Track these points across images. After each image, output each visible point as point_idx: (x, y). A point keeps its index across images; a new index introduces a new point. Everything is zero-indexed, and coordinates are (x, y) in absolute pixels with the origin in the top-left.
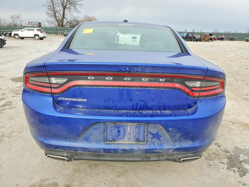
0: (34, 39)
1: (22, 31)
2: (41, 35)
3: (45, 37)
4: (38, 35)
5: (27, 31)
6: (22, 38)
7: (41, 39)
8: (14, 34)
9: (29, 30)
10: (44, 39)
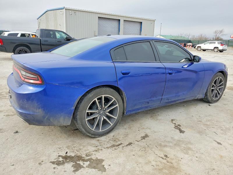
0: (213, 51)
1: (204, 44)
2: (221, 48)
3: (225, 50)
4: (218, 48)
5: (208, 44)
6: (204, 50)
7: (221, 51)
8: (198, 47)
9: (210, 43)
10: (224, 51)
